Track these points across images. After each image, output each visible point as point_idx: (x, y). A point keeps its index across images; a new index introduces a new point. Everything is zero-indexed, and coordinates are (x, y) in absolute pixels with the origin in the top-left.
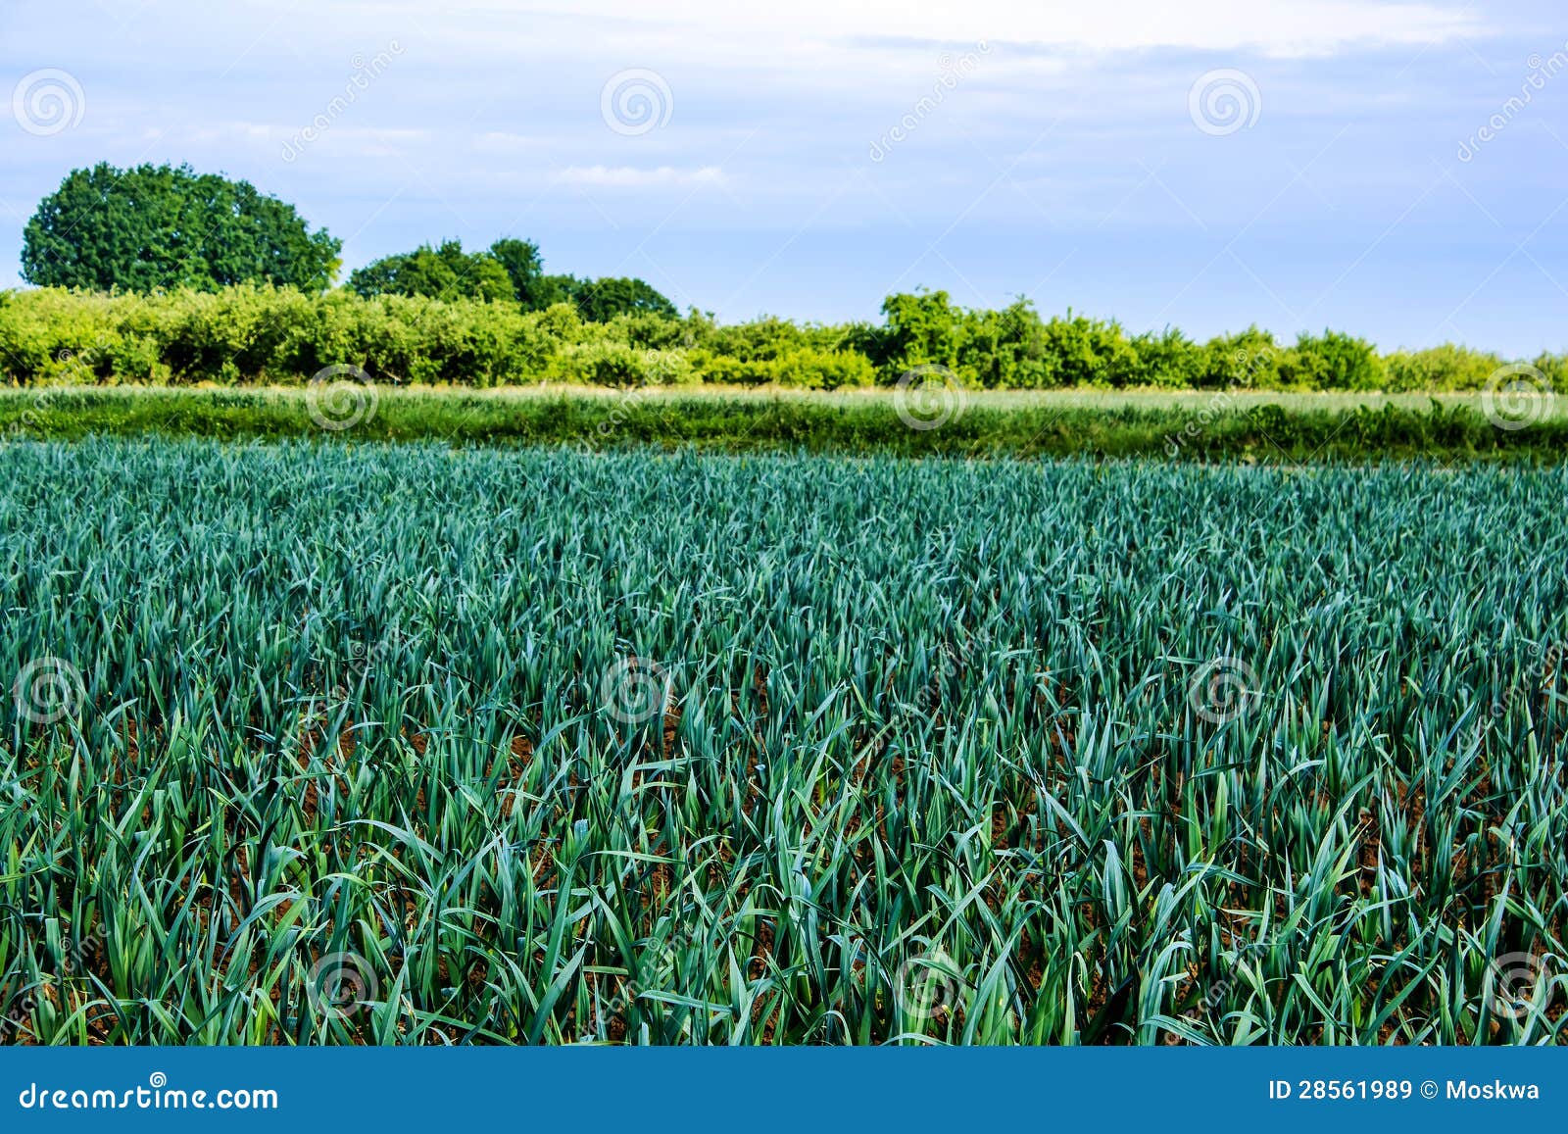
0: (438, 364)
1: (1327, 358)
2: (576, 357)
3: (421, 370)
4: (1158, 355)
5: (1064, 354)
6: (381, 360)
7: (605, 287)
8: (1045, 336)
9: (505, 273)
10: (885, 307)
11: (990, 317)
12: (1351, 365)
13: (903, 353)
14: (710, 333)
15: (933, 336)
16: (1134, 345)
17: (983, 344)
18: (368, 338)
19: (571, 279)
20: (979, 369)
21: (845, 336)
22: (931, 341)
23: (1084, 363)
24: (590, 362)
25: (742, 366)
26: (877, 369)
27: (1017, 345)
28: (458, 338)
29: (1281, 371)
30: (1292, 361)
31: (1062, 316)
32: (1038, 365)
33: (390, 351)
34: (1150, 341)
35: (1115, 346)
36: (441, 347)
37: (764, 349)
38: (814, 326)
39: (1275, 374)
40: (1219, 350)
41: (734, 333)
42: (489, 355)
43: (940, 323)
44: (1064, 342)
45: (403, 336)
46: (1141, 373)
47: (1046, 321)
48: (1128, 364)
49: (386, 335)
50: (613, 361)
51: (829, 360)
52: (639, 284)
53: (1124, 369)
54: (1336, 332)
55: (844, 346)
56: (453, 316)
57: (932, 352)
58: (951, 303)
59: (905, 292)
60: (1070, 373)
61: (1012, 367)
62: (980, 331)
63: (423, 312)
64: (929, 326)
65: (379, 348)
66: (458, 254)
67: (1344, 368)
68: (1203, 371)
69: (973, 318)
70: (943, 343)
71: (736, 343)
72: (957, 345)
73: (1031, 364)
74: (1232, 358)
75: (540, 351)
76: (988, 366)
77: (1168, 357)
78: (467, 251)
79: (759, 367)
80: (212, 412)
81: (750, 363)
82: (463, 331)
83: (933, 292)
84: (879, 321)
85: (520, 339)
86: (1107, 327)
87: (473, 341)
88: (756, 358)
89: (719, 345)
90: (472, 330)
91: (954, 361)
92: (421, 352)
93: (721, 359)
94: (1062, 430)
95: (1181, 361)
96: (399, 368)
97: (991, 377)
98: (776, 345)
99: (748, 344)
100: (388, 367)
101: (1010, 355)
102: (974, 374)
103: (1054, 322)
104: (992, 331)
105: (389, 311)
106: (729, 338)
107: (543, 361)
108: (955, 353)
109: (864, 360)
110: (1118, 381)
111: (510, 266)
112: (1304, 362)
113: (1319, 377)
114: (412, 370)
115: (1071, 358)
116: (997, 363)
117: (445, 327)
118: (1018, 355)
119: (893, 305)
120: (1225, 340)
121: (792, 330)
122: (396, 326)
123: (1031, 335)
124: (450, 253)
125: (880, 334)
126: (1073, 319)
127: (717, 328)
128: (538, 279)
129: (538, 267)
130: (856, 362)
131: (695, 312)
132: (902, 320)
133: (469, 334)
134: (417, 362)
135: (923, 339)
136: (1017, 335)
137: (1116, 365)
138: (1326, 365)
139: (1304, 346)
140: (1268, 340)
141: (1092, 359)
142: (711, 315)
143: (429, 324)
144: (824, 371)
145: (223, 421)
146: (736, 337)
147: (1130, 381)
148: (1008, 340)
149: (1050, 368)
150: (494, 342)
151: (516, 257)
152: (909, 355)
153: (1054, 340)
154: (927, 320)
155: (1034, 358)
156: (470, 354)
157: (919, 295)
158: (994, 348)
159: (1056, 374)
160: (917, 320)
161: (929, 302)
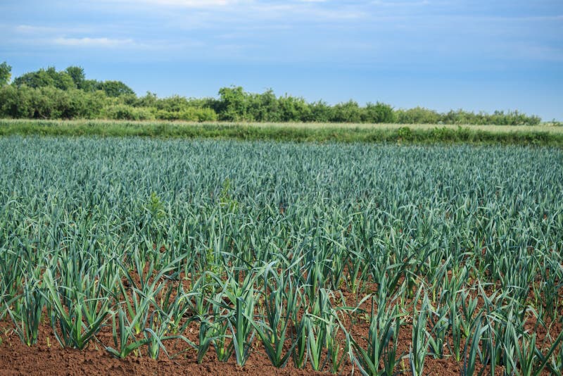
0: (60, 112)
1: (377, 112)
2: (109, 110)
3: (55, 114)
4: (318, 110)
5: (284, 110)
6: (40, 111)
7: (108, 84)
8: (278, 103)
9: (71, 79)
10: (220, 92)
11: (257, 96)
12: (385, 114)
13: (226, 109)
14: (155, 101)
15: (237, 103)
16: (309, 106)
17: (256, 106)
18: (36, 103)
19: (95, 81)
20: (254, 115)
21: (205, 103)
22: (236, 105)
23: (292, 113)
24: (115, 112)
25: (168, 113)
26: (218, 115)
27: (268, 107)
28: (68, 103)
29: (361, 116)
30: (365, 112)
31: (284, 96)
32: (275, 114)
33: (44, 107)
34: (315, 105)
35: (303, 107)
36: (62, 106)
37: (175, 107)
38: (193, 99)
39: (359, 118)
40: (339, 108)
41: (164, 101)
42: (79, 109)
43: (240, 98)
44: (285, 105)
45: (49, 102)
46: (312, 117)
47: (278, 98)
48: (307, 114)
49: (42, 101)
50: (124, 111)
51: (201, 112)
52: (120, 83)
53: (306, 115)
54: (380, 103)
55: (205, 106)
56: (66, 95)
57: (237, 109)
58: (243, 91)
59: (227, 87)
60: (287, 117)
61: (266, 114)
62: (254, 101)
63: (55, 93)
64: (235, 99)
65: (39, 106)
66: (54, 72)
67: (383, 115)
68: (334, 116)
69: (251, 97)
70: (241, 106)
71: (165, 105)
72: (246, 106)
73: (273, 113)
74: (344, 112)
75: (97, 108)
76: (258, 114)
77: (322, 111)
78: (57, 71)
79: (175, 114)
80: (39, 128)
81: (171, 113)
82: (70, 100)
83: (237, 87)
84: (218, 98)
85: (90, 103)
86: (300, 100)
87: (73, 104)
88: (173, 110)
89: (158, 106)
90: (73, 100)
91: (245, 113)
92: (54, 108)
93: (160, 111)
94: (336, 135)
95: (326, 112)
96: (47, 114)
97: (259, 118)
98: (180, 106)
99: (169, 106)
100: (42, 113)
101: (266, 110)
102: (252, 117)
103: (281, 97)
104: (258, 101)
105: (43, 93)
106: (162, 103)
107: (98, 111)
108: (246, 109)
109: (213, 111)
110: (304, 120)
111: (73, 76)
112: (369, 113)
113: (375, 119)
114: (51, 114)
115: (287, 111)
116: (261, 113)
117: (63, 99)
118: (268, 110)
119: (222, 92)
120: (341, 105)
121: (185, 100)
122: (46, 98)
123: (272, 103)
124: (51, 72)
125: (218, 102)
126: (288, 97)
127: (157, 99)
128: (84, 80)
129: (83, 77)
130: (210, 112)
131: (149, 94)
132: (226, 97)
133: (72, 101)
134: (53, 111)
135: (234, 104)
136: (268, 103)
137: (303, 114)
138: (377, 114)
139: (369, 107)
140: (356, 105)
141: (294, 112)
142: (155, 95)
143: (57, 97)
144: (199, 115)
145: (43, 131)
146: (165, 103)
147: (307, 120)
148: (264, 105)
149: (279, 115)
150: (81, 104)
151: (75, 74)
152: (229, 110)
153: (281, 105)
154: (235, 97)
155: (274, 111)
156: (72, 109)
157: (232, 88)
158: (260, 107)
159: (282, 117)
160: (231, 97)
161: (235, 91)
